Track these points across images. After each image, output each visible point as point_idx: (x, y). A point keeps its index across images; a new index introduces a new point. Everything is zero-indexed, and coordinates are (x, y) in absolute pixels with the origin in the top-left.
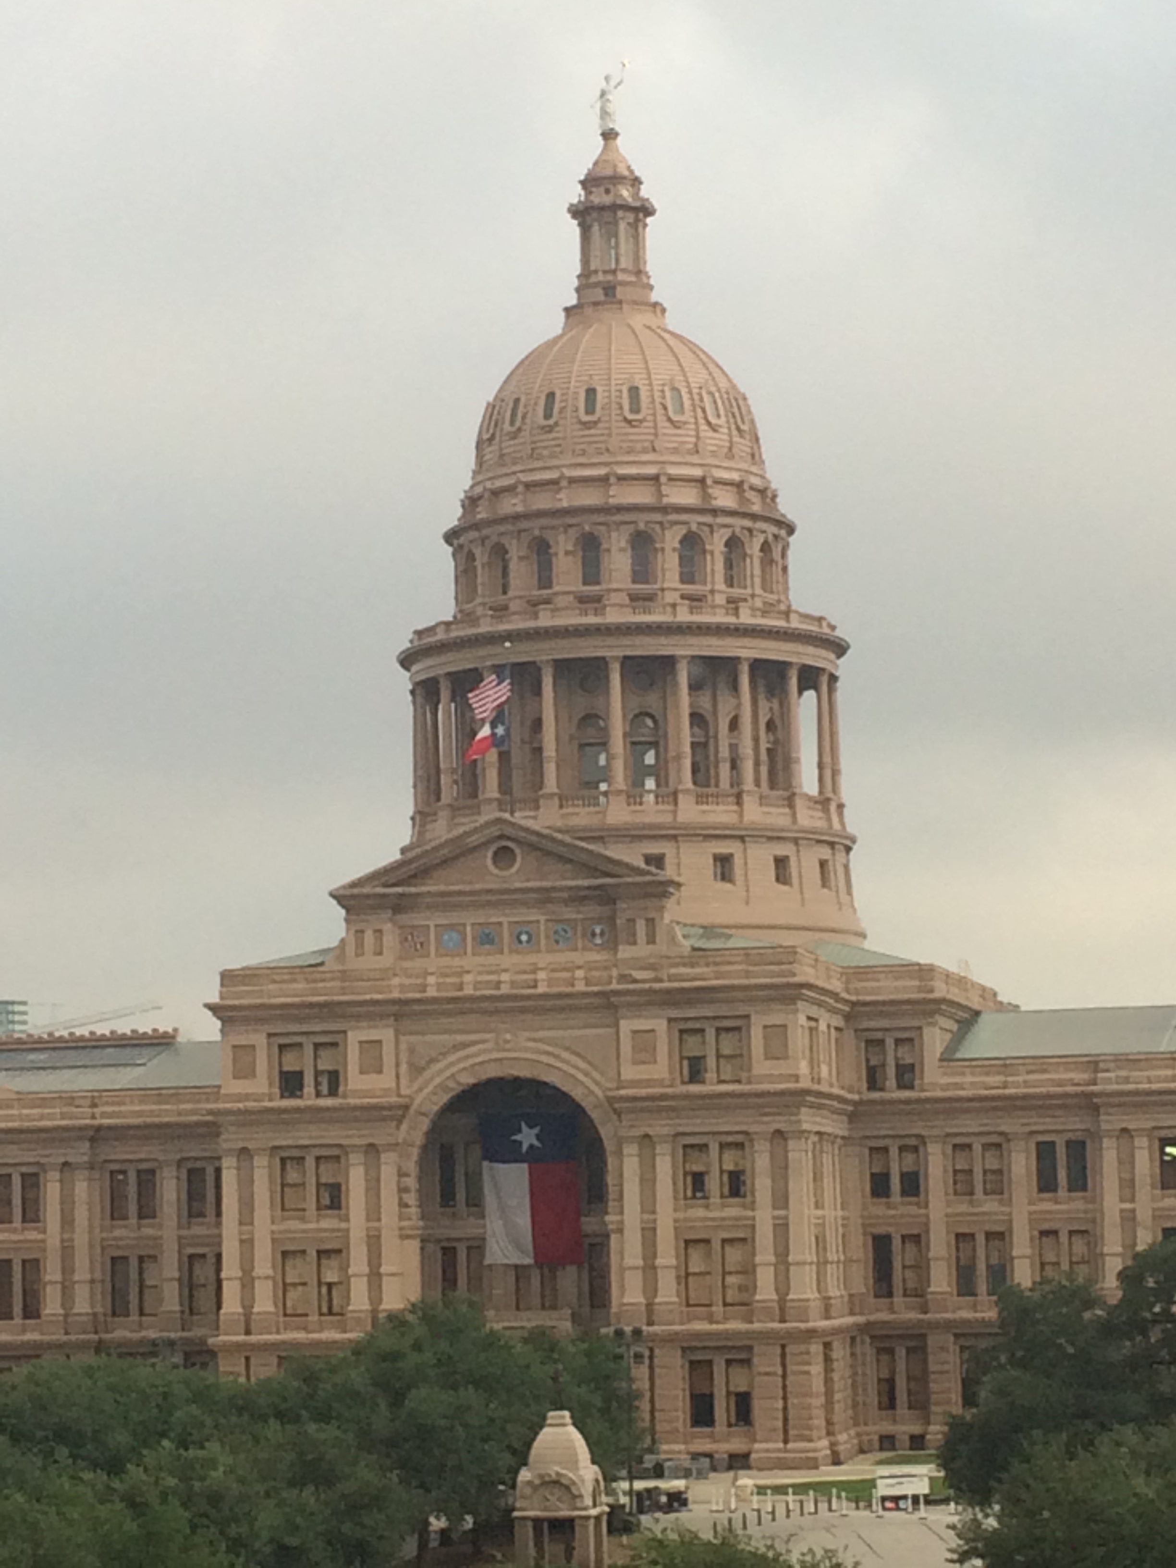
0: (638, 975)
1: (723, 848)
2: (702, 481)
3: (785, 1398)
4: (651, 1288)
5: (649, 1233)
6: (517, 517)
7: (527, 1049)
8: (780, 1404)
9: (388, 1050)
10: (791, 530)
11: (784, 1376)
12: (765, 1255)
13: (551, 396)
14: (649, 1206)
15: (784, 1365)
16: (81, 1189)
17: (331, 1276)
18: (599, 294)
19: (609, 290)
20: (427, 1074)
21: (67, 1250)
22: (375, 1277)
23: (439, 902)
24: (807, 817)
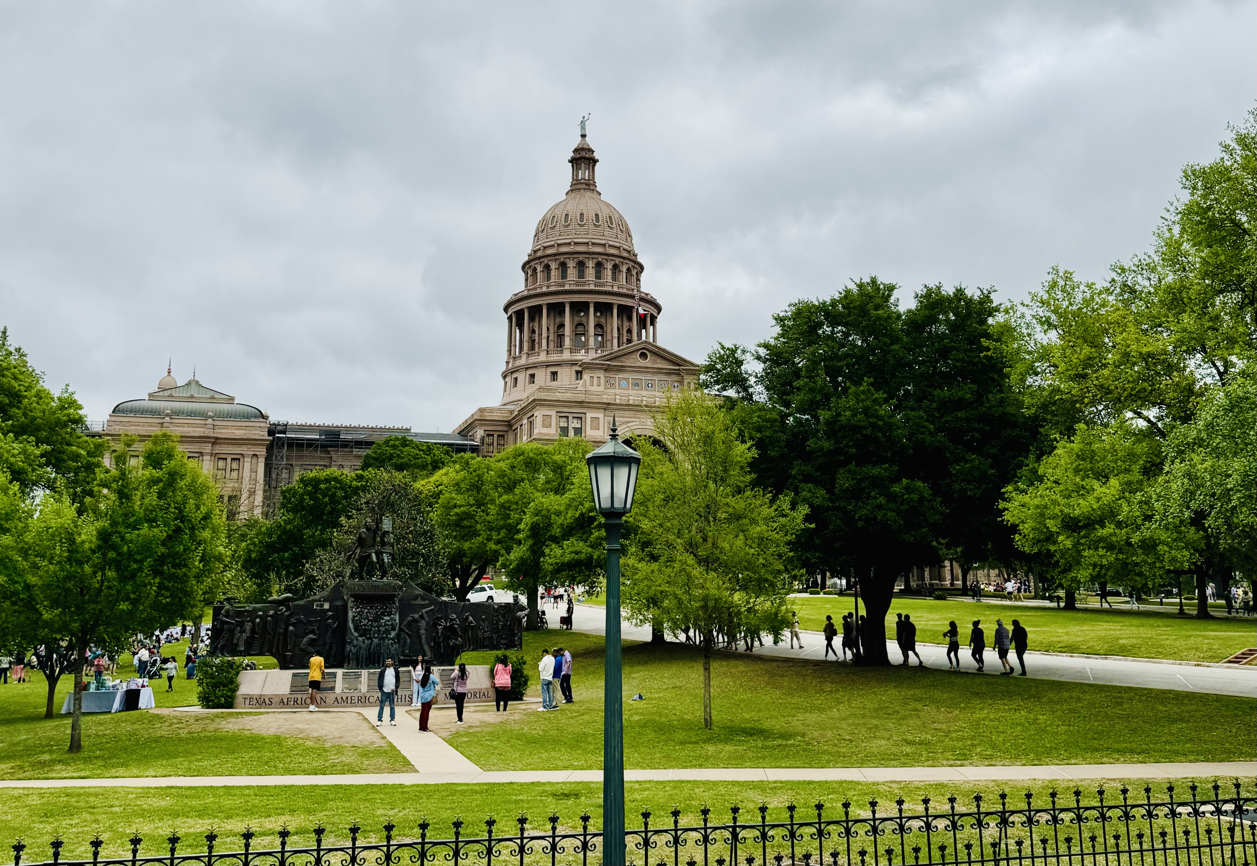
23: (621, 369)
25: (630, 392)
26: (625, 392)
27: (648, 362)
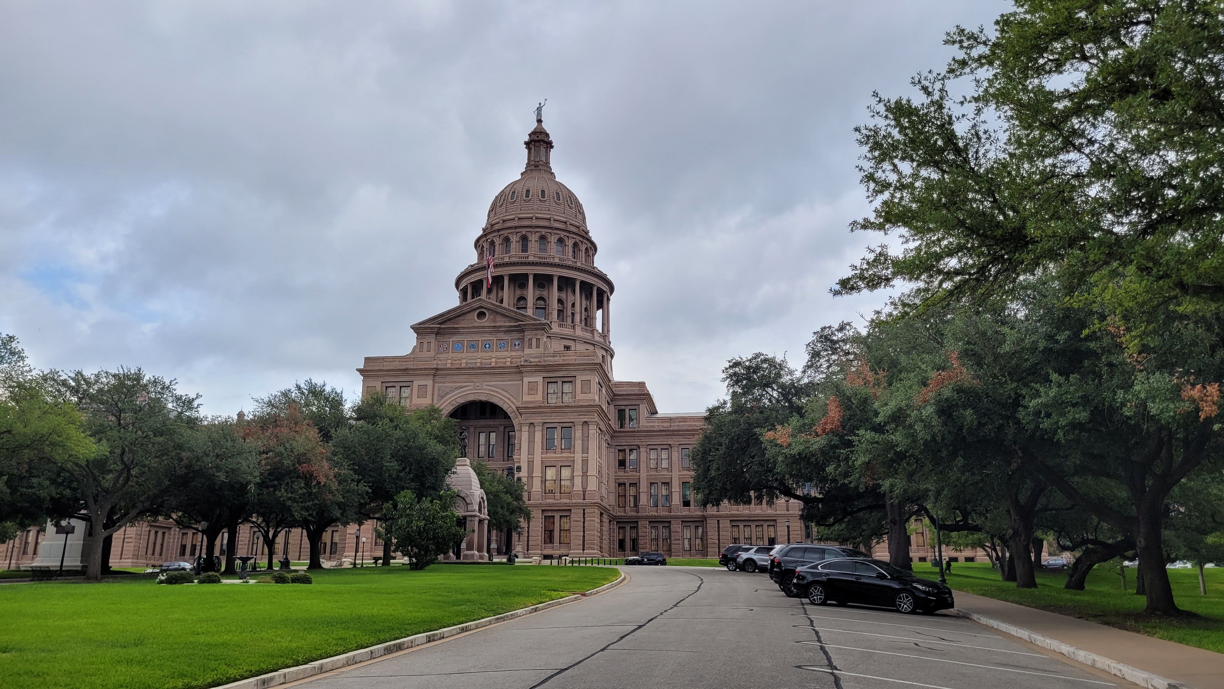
0: (531, 360)
3: (584, 532)
4: (530, 485)
5: (531, 463)
6: (499, 231)
7: (485, 390)
8: (582, 534)
9: (430, 389)
11: (584, 523)
12: (578, 472)
14: (531, 452)
15: (584, 518)
19: (536, 167)
20: (445, 399)
23: (454, 331)
24: (597, 338)
25: (463, 355)
26: (459, 355)
27: (485, 322)
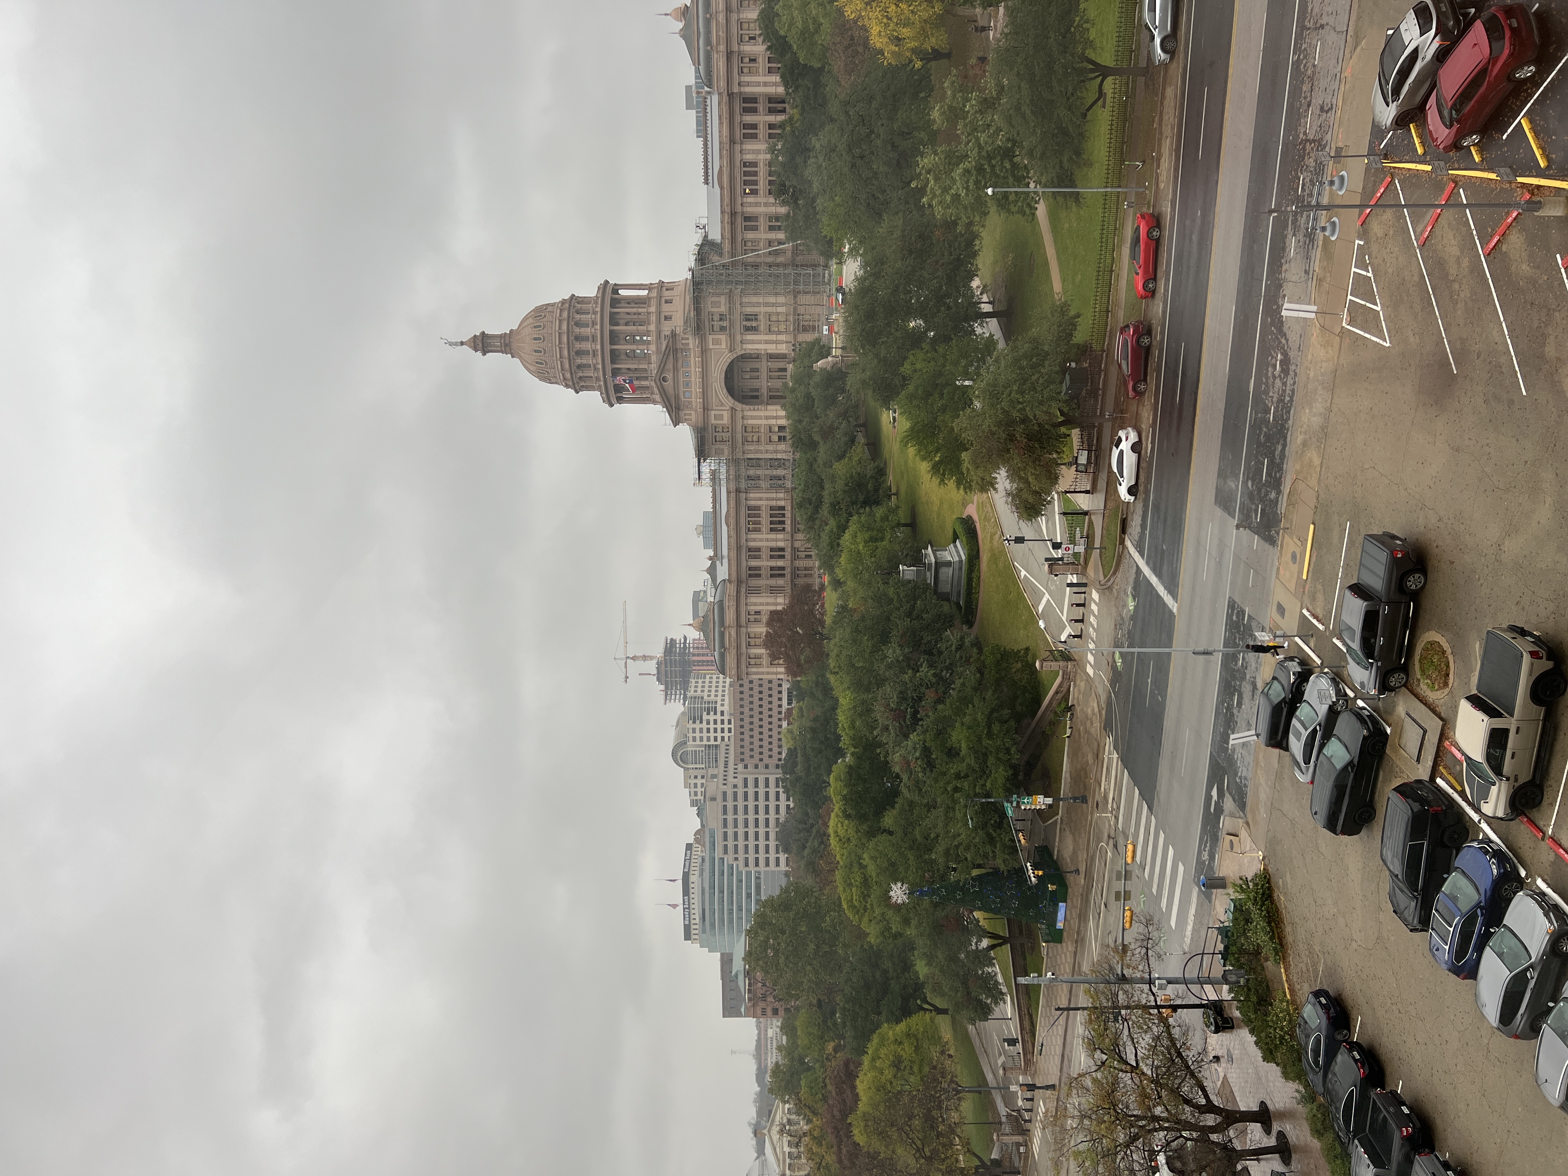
0: (697, 343)
1: (663, 318)
2: (560, 320)
4: (781, 342)
5: (767, 342)
6: (571, 374)
7: (717, 375)
9: (716, 412)
10: (573, 295)
12: (774, 310)
13: (537, 363)
14: (759, 342)
16: (752, 495)
17: (777, 429)
18: (508, 348)
19: (506, 345)
20: (723, 402)
21: (767, 499)
22: (776, 418)
23: (677, 397)
24: (654, 294)
25: (693, 390)
26: (693, 393)
27: (669, 376)
